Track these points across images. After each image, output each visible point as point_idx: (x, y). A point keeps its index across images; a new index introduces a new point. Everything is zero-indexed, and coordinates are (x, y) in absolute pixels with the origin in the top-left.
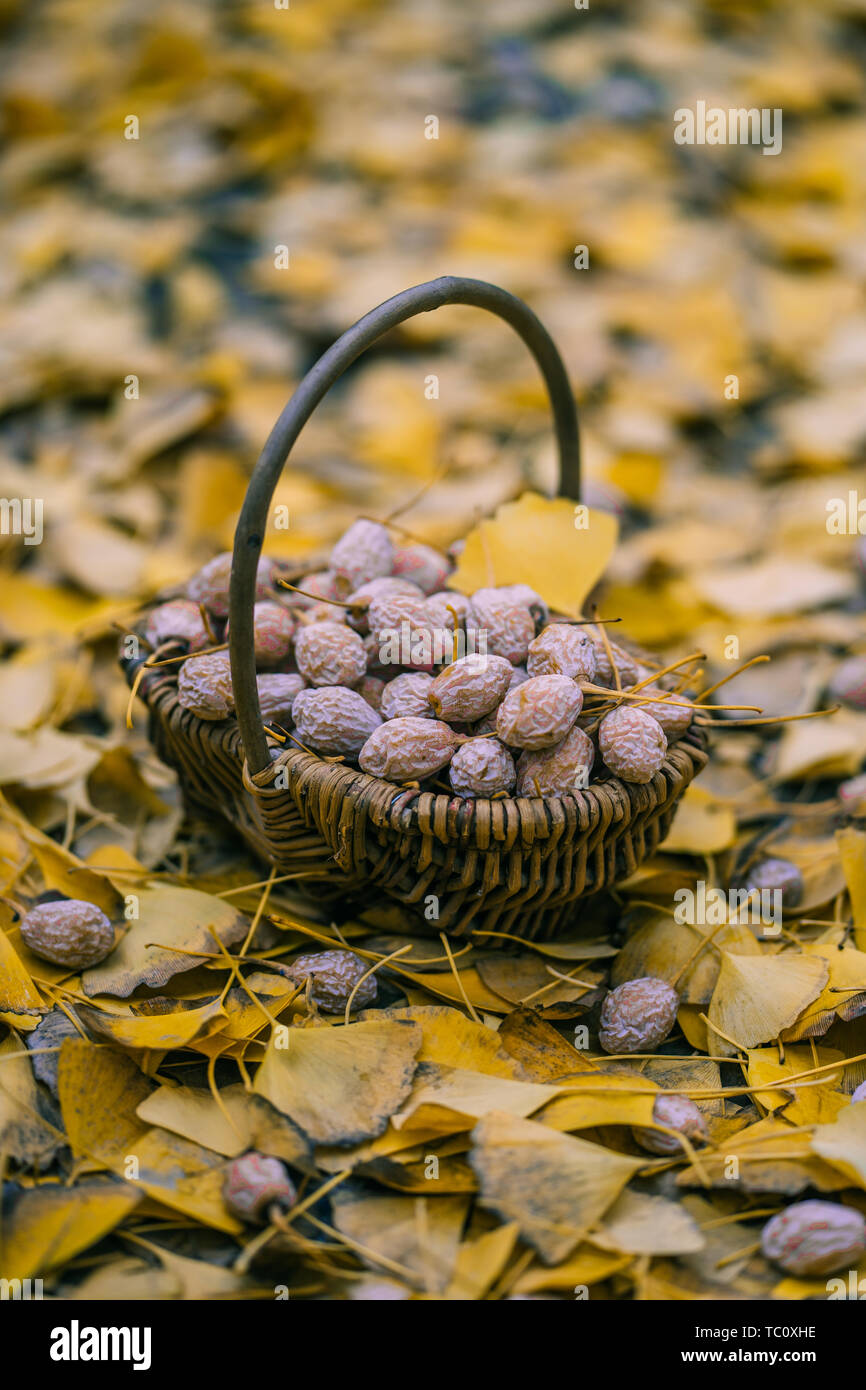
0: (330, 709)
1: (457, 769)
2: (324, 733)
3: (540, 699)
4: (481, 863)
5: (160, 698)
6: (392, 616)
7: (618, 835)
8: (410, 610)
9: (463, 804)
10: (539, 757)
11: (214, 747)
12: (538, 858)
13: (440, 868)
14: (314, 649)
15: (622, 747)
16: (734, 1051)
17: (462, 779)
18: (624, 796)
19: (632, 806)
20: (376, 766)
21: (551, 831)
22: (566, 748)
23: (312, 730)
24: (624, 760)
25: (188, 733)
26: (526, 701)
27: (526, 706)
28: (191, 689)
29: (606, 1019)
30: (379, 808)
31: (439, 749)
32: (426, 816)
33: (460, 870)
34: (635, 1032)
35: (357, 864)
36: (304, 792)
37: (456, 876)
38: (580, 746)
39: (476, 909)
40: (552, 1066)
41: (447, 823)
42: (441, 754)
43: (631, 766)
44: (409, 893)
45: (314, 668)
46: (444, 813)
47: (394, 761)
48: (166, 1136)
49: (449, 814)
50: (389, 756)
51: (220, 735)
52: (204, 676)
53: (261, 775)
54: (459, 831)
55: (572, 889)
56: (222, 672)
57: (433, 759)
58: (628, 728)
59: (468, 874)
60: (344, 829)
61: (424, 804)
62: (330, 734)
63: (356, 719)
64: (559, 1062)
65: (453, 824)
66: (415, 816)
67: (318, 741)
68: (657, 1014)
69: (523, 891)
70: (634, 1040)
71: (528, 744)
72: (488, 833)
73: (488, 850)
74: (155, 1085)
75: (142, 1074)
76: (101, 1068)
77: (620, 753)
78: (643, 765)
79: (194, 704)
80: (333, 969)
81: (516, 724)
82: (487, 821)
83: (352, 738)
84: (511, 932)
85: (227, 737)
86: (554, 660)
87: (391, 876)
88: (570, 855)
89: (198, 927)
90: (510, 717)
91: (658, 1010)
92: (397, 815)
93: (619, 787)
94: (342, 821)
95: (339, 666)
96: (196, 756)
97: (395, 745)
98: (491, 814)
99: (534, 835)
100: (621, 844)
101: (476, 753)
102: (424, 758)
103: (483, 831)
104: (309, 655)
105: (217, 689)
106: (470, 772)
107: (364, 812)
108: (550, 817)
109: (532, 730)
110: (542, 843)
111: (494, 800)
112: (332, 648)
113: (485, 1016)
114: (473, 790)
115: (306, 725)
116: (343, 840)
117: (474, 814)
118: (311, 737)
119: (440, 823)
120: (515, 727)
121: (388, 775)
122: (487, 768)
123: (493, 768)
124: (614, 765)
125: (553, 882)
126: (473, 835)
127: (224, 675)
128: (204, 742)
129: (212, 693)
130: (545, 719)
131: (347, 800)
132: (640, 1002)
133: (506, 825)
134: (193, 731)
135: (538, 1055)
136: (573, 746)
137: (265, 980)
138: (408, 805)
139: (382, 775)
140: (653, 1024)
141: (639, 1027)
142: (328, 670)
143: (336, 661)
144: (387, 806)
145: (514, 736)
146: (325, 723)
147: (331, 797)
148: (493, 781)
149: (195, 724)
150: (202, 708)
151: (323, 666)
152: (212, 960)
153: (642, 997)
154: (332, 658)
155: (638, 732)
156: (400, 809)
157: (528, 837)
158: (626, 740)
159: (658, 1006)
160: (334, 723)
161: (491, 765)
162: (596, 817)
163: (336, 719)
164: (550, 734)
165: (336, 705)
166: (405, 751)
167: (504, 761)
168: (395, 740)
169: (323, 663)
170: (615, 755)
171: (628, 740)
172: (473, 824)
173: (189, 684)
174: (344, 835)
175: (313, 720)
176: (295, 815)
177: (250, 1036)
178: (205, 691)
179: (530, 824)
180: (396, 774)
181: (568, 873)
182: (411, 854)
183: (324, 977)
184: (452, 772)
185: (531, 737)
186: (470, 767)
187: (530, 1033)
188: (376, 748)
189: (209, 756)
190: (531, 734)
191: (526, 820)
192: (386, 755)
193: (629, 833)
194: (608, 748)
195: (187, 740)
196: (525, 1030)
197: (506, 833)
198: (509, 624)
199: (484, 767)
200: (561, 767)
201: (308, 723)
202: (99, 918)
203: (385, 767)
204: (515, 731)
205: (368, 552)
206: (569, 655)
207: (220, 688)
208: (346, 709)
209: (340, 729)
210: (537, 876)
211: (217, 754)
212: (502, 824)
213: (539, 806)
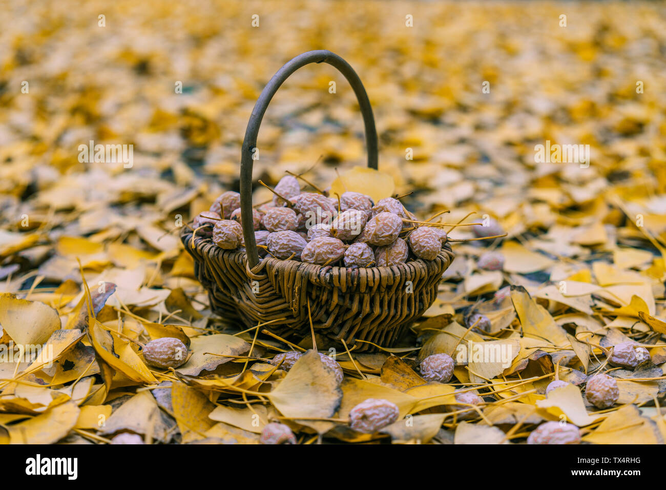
0: (285, 238)
1: (348, 256)
2: (283, 248)
3: (385, 220)
4: (361, 302)
5: (203, 247)
6: (309, 200)
7: (420, 289)
8: (317, 197)
9: (353, 270)
10: (385, 250)
11: (230, 262)
12: (386, 298)
13: (341, 307)
14: (274, 216)
15: (423, 241)
16: (484, 381)
17: (352, 259)
18: (425, 266)
19: (428, 271)
20: (310, 258)
21: (394, 280)
22: (397, 245)
23: (277, 248)
24: (424, 247)
25: (218, 258)
26: (379, 221)
27: (379, 223)
28: (220, 233)
29: (424, 371)
30: (314, 274)
31: (339, 249)
32: (337, 275)
33: (351, 306)
34: (438, 374)
35: (301, 308)
36: (277, 273)
37: (349, 310)
38: (402, 245)
39: (356, 329)
40: (408, 383)
41: (347, 278)
42: (339, 251)
43: (428, 249)
44: (325, 322)
45: (275, 224)
46: (345, 274)
47: (319, 254)
48: (226, 426)
49: (347, 274)
50: (316, 252)
51: (233, 256)
52: (226, 226)
53: (255, 268)
54: (352, 283)
55: (401, 315)
56: (234, 225)
57: (336, 254)
58: (425, 233)
59: (355, 307)
60: (297, 287)
61: (335, 271)
62: (286, 249)
63: (298, 242)
64: (410, 381)
65: (350, 278)
66: (331, 276)
67: (280, 253)
68: (447, 366)
69: (379, 316)
70: (438, 379)
71: (381, 240)
72: (366, 282)
73: (365, 293)
74: (215, 406)
75: (210, 402)
76: (191, 397)
77: (422, 244)
78: (434, 248)
79: (222, 240)
80: (293, 357)
81: (375, 231)
82: (365, 276)
83: (296, 251)
84: (372, 341)
85: (237, 257)
86: (387, 208)
87: (318, 314)
88: (400, 297)
89: (227, 346)
90: (372, 228)
91: (448, 365)
92: (323, 275)
93: (422, 262)
94: (296, 284)
95: (287, 222)
96: (222, 270)
97: (319, 247)
98: (367, 273)
99: (387, 282)
100: (421, 294)
101: (357, 247)
102: (332, 253)
103: (364, 281)
104: (272, 219)
105: (232, 231)
106: (355, 255)
107: (307, 278)
108: (394, 274)
109: (383, 233)
110: (389, 288)
111: (367, 268)
112: (283, 215)
113: (367, 375)
114: (357, 264)
115: (274, 246)
116: (296, 294)
117: (359, 273)
118: (277, 251)
119: (343, 278)
120: (375, 232)
121: (316, 261)
122: (363, 253)
123: (366, 253)
124: (419, 251)
125: (393, 312)
126: (359, 285)
127: (235, 226)
128: (225, 260)
129: (230, 233)
130: (389, 228)
131: (298, 272)
132: (439, 361)
133: (374, 278)
134: (220, 256)
135: (401, 378)
136: (399, 244)
137: (261, 366)
138: (327, 271)
139: (313, 262)
140: (446, 371)
141: (439, 372)
142: (282, 224)
143: (285, 219)
144: (318, 272)
145: (375, 237)
146: (283, 244)
147: (290, 273)
148: (366, 259)
149: (221, 253)
150: (226, 241)
151: (279, 223)
152: (236, 359)
153: (439, 359)
154: (283, 219)
155: (430, 234)
156: (324, 273)
157: (384, 284)
158: (424, 238)
159: (447, 363)
160: (288, 243)
161: (364, 251)
162: (414, 274)
163: (288, 242)
164: (391, 235)
165: (288, 236)
166: (324, 249)
167: (370, 251)
168: (319, 244)
169: (279, 221)
170: (420, 246)
171: (426, 238)
172: (359, 278)
173: (219, 231)
174: (297, 291)
175: (278, 243)
176: (271, 288)
177: (263, 380)
178: (227, 232)
179: (385, 276)
180: (320, 260)
181: (400, 306)
182: (327, 301)
183: (290, 361)
184: (345, 258)
185: (383, 237)
186: (355, 253)
187: (397, 368)
188: (309, 249)
189: (228, 267)
190: (383, 235)
191: (383, 275)
192: (315, 252)
193: (424, 288)
194: (416, 244)
195: (218, 263)
196: (395, 367)
197: (374, 282)
198: (361, 202)
199: (362, 252)
200: (395, 252)
201: (275, 245)
202: (180, 343)
203: (314, 257)
204: (375, 235)
205: (291, 186)
206: (393, 206)
207: (234, 231)
208: (292, 237)
209: (290, 246)
210: (386, 308)
211: (233, 266)
212: (372, 277)
213: (388, 269)
